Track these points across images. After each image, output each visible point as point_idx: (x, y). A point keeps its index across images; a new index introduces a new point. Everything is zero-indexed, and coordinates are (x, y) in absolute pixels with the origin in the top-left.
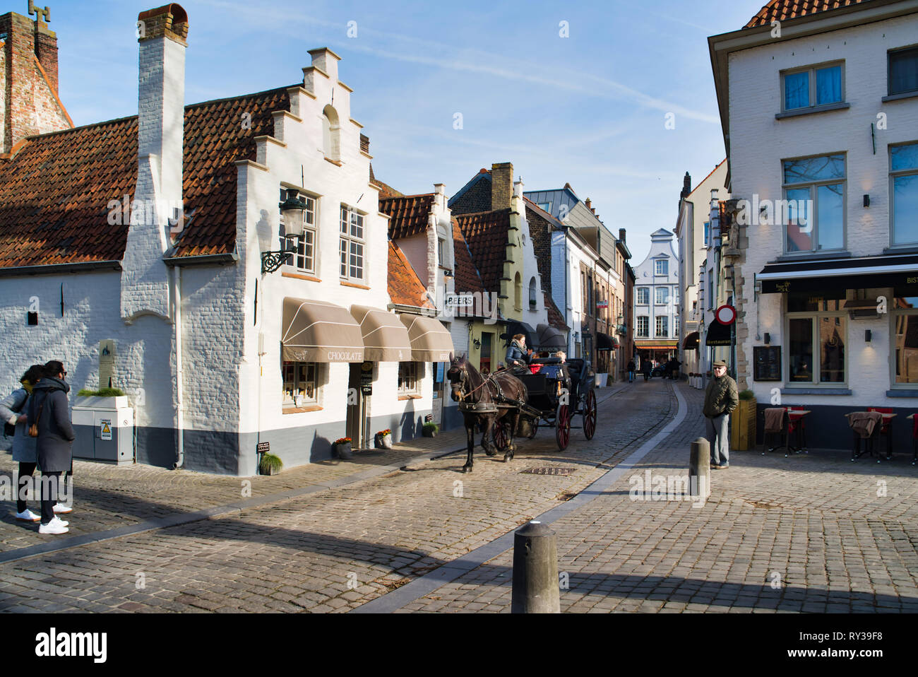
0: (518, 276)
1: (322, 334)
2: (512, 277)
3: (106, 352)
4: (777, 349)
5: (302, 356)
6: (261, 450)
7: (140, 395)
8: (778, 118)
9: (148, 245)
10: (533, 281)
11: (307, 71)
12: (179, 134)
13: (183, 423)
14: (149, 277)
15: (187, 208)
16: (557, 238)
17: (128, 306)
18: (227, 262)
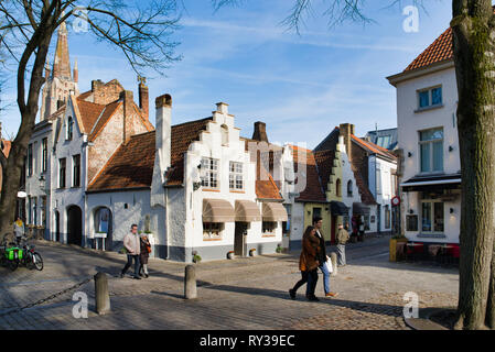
0: (338, 181)
1: (215, 212)
2: (335, 182)
3: (147, 218)
4: (416, 216)
5: (208, 220)
6: (194, 254)
7: (156, 232)
8: (415, 112)
9: (158, 181)
10: (350, 182)
11: (214, 113)
12: (169, 141)
13: (169, 244)
14: (159, 192)
15: (172, 166)
16: (371, 159)
17: (153, 203)
18: (180, 187)
